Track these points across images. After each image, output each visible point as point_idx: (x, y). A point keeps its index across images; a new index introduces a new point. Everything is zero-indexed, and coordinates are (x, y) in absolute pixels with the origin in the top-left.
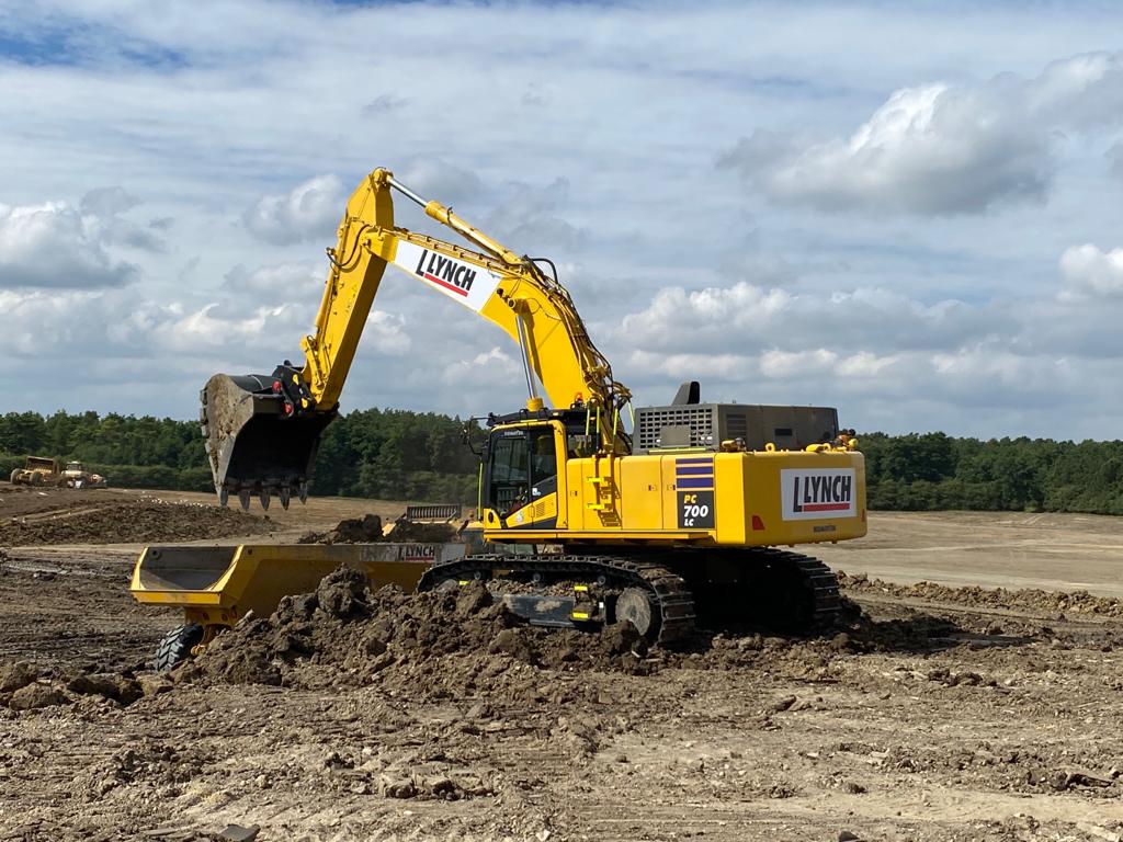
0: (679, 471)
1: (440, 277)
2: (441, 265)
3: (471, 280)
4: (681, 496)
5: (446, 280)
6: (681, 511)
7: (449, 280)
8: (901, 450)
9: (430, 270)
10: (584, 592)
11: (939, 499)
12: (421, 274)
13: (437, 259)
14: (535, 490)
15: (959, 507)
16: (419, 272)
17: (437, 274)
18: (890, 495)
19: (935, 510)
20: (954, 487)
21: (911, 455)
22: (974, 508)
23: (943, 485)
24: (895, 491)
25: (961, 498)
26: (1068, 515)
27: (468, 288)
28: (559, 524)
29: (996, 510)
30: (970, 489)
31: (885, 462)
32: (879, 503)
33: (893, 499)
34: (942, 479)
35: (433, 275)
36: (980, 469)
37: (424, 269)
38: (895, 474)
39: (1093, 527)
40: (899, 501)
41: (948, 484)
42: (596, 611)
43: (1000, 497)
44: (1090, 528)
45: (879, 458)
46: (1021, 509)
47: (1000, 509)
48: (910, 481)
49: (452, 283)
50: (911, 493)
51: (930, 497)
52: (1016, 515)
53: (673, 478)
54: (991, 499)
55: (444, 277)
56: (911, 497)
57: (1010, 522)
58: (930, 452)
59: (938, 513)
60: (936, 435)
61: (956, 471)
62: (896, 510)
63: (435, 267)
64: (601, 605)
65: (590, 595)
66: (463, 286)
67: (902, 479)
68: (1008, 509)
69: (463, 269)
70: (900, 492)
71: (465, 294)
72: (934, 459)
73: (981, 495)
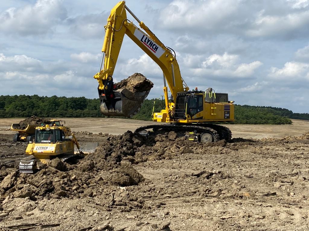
0: (225, 107)
1: (148, 44)
2: (148, 41)
3: (157, 49)
4: (225, 112)
5: (150, 46)
6: (225, 115)
7: (151, 46)
8: (73, 101)
9: (145, 41)
10: (193, 134)
11: (84, 114)
12: (142, 42)
13: (147, 39)
14: (198, 110)
15: (89, 117)
16: (141, 40)
17: (147, 43)
18: (71, 113)
19: (83, 117)
20: (88, 111)
21: (76, 103)
22: (92, 117)
23: (84, 111)
24: (72, 112)
25: (89, 114)
26: (116, 119)
27: (156, 51)
28: (203, 118)
29: (98, 117)
30: (91, 112)
31: (69, 104)
32: (68, 116)
33: (71, 114)
34: (84, 109)
35: (146, 43)
36: (93, 107)
37: (143, 40)
38: (72, 108)
39: (123, 122)
40: (73, 115)
41: (86, 110)
42: (195, 138)
43: (99, 114)
44: (122, 122)
45: (68, 103)
46: (104, 117)
47: (99, 117)
48: (76, 110)
49: (151, 48)
50: (76, 113)
51: (81, 114)
52: (103, 118)
53: (224, 108)
54: (97, 114)
55: (149, 45)
56: (77, 114)
57: (102, 120)
58: (81, 102)
59: (84, 118)
60: (82, 97)
61: (87, 107)
62: (73, 117)
63: (147, 41)
64: (197, 137)
65: (194, 135)
66: (154, 49)
67: (74, 109)
68: (101, 117)
69: (155, 45)
70: (74, 113)
71: (155, 52)
72: (82, 104)
73: (95, 113)
